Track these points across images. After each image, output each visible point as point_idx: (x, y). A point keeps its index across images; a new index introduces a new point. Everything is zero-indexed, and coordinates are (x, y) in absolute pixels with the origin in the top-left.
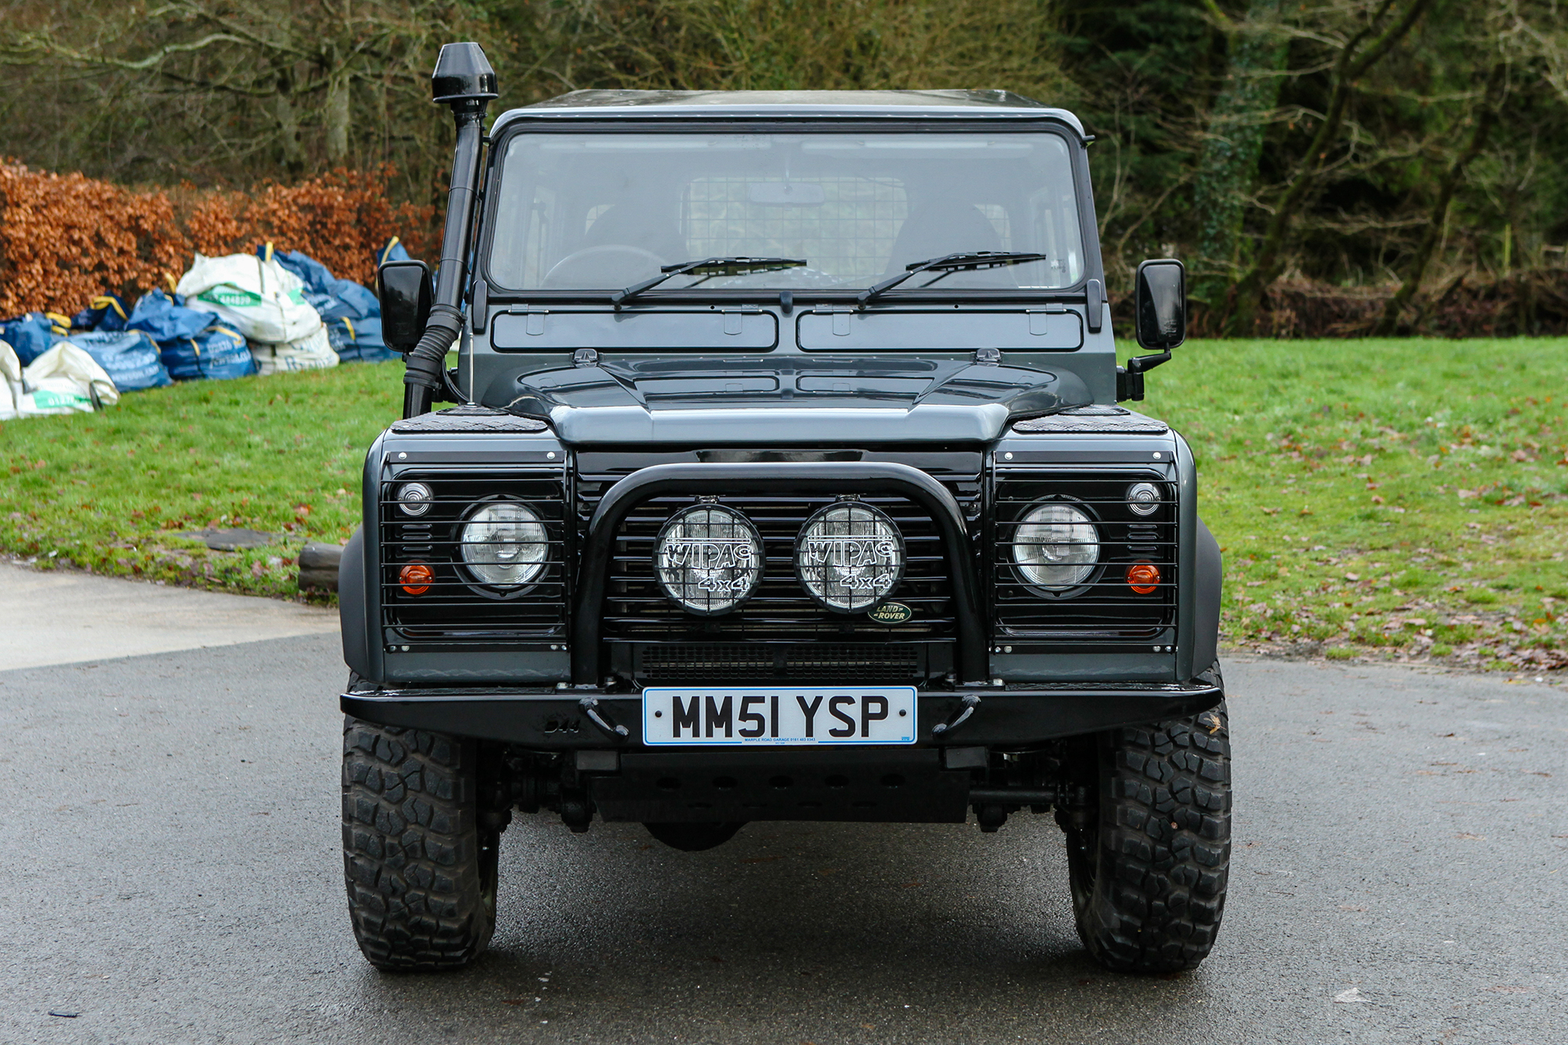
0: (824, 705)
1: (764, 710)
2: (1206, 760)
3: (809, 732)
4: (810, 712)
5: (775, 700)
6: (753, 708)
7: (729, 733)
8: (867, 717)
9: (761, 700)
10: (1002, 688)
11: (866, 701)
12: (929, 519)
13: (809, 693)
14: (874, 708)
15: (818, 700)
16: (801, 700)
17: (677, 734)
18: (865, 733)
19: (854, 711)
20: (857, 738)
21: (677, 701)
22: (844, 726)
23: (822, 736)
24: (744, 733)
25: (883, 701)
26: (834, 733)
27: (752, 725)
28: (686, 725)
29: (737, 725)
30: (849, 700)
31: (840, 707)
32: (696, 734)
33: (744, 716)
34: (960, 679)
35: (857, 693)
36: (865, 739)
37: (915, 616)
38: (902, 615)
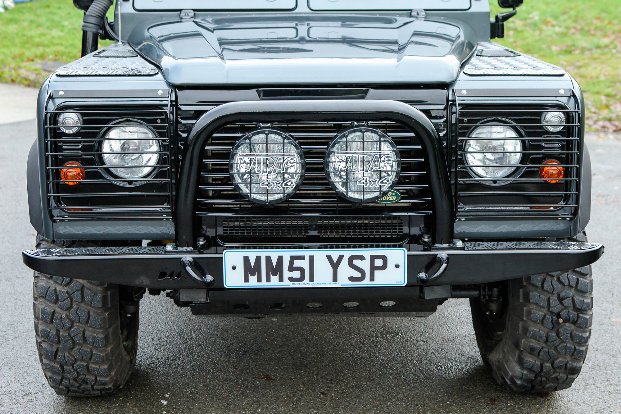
0: (345, 261)
1: (305, 264)
2: (581, 279)
3: (335, 279)
4: (335, 266)
5: (312, 258)
6: (297, 263)
7: (281, 280)
8: (373, 268)
9: (302, 258)
10: (463, 249)
11: (373, 258)
12: (412, 134)
13: (335, 254)
14: (379, 263)
15: (341, 258)
16: (329, 258)
17: (246, 280)
18: (372, 279)
19: (365, 265)
20: (366, 283)
21: (246, 259)
22: (358, 275)
23: (343, 281)
24: (291, 279)
25: (384, 258)
26: (352, 279)
27: (297, 275)
28: (253, 275)
29: (287, 274)
30: (362, 258)
31: (356, 262)
32: (259, 280)
33: (291, 268)
34: (434, 242)
35: (367, 253)
36: (372, 283)
37: (403, 198)
38: (395, 198)
